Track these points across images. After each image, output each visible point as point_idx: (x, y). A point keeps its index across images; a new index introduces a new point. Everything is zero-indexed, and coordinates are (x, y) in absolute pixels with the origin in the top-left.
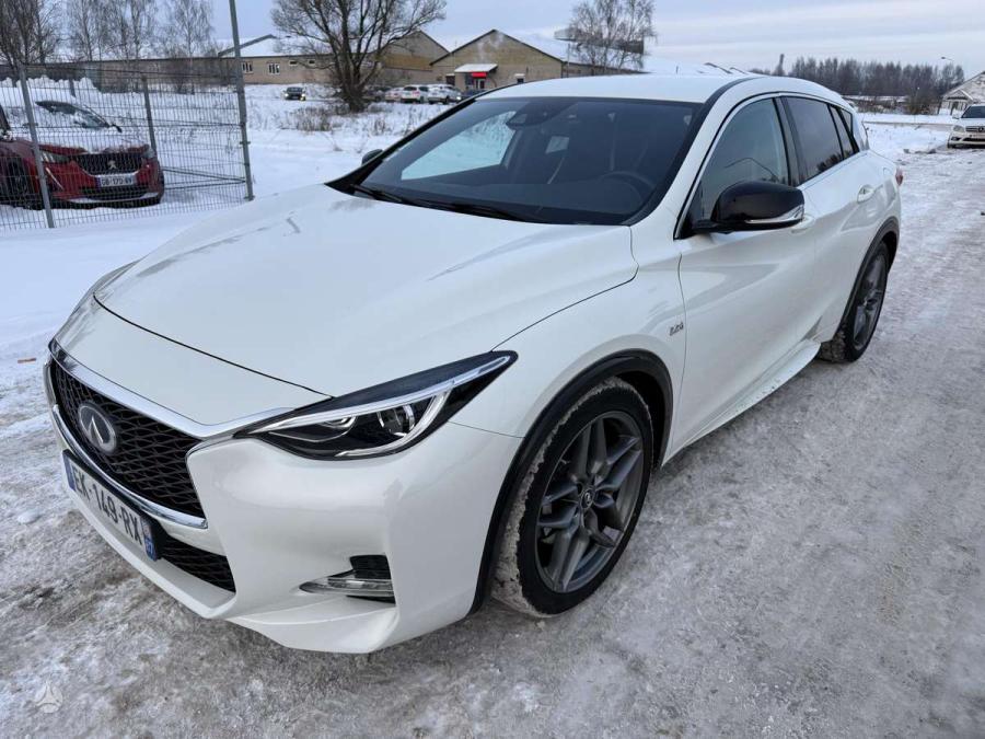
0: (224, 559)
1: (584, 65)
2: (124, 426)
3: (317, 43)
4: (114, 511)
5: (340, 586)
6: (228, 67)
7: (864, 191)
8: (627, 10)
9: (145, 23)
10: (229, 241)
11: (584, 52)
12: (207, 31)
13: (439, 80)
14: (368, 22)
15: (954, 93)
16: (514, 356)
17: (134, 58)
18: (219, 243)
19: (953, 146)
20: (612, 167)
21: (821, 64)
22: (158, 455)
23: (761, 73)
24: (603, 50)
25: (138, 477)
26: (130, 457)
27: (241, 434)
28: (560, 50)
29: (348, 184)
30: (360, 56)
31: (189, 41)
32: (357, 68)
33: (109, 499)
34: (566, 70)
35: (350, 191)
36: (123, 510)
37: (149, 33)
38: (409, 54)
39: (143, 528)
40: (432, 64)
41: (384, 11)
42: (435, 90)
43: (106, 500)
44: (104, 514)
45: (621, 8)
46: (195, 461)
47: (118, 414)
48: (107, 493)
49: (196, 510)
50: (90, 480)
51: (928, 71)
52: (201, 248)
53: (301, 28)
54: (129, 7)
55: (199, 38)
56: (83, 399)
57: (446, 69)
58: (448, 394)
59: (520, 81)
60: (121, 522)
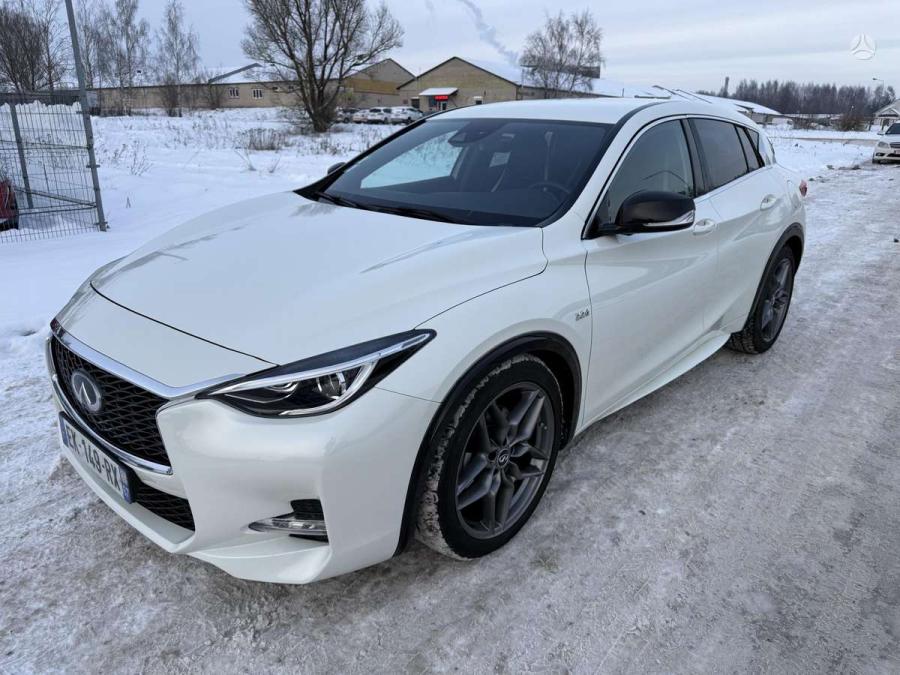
0: (186, 502)
1: (536, 88)
2: (108, 390)
3: (284, 70)
4: (98, 463)
5: (282, 526)
6: (217, 93)
7: (767, 200)
8: (577, 38)
9: (138, 54)
10: (207, 238)
11: (538, 76)
12: (194, 60)
13: (405, 103)
14: (331, 50)
15: (885, 110)
16: (433, 334)
17: (127, 85)
18: (196, 241)
19: (879, 161)
20: (546, 178)
21: (763, 85)
22: (135, 413)
23: (707, 94)
24: (555, 74)
25: (119, 432)
26: (112, 416)
27: (201, 395)
28: (515, 74)
29: (313, 192)
30: (323, 82)
31: (178, 70)
32: (321, 92)
33: (95, 452)
34: (520, 92)
35: (315, 198)
36: (106, 461)
37: (142, 62)
38: (369, 78)
39: (122, 476)
40: (398, 88)
41: (346, 40)
42: (397, 111)
43: (92, 454)
44: (91, 465)
45: (571, 36)
46: (164, 418)
47: (103, 380)
48: (94, 447)
49: (164, 460)
50: (80, 436)
51: (862, 91)
52: (183, 245)
53: (269, 56)
54: (124, 40)
55: (186, 67)
56: (76, 368)
57: (412, 92)
58: (375, 364)
59: (479, 103)
60: (104, 471)
